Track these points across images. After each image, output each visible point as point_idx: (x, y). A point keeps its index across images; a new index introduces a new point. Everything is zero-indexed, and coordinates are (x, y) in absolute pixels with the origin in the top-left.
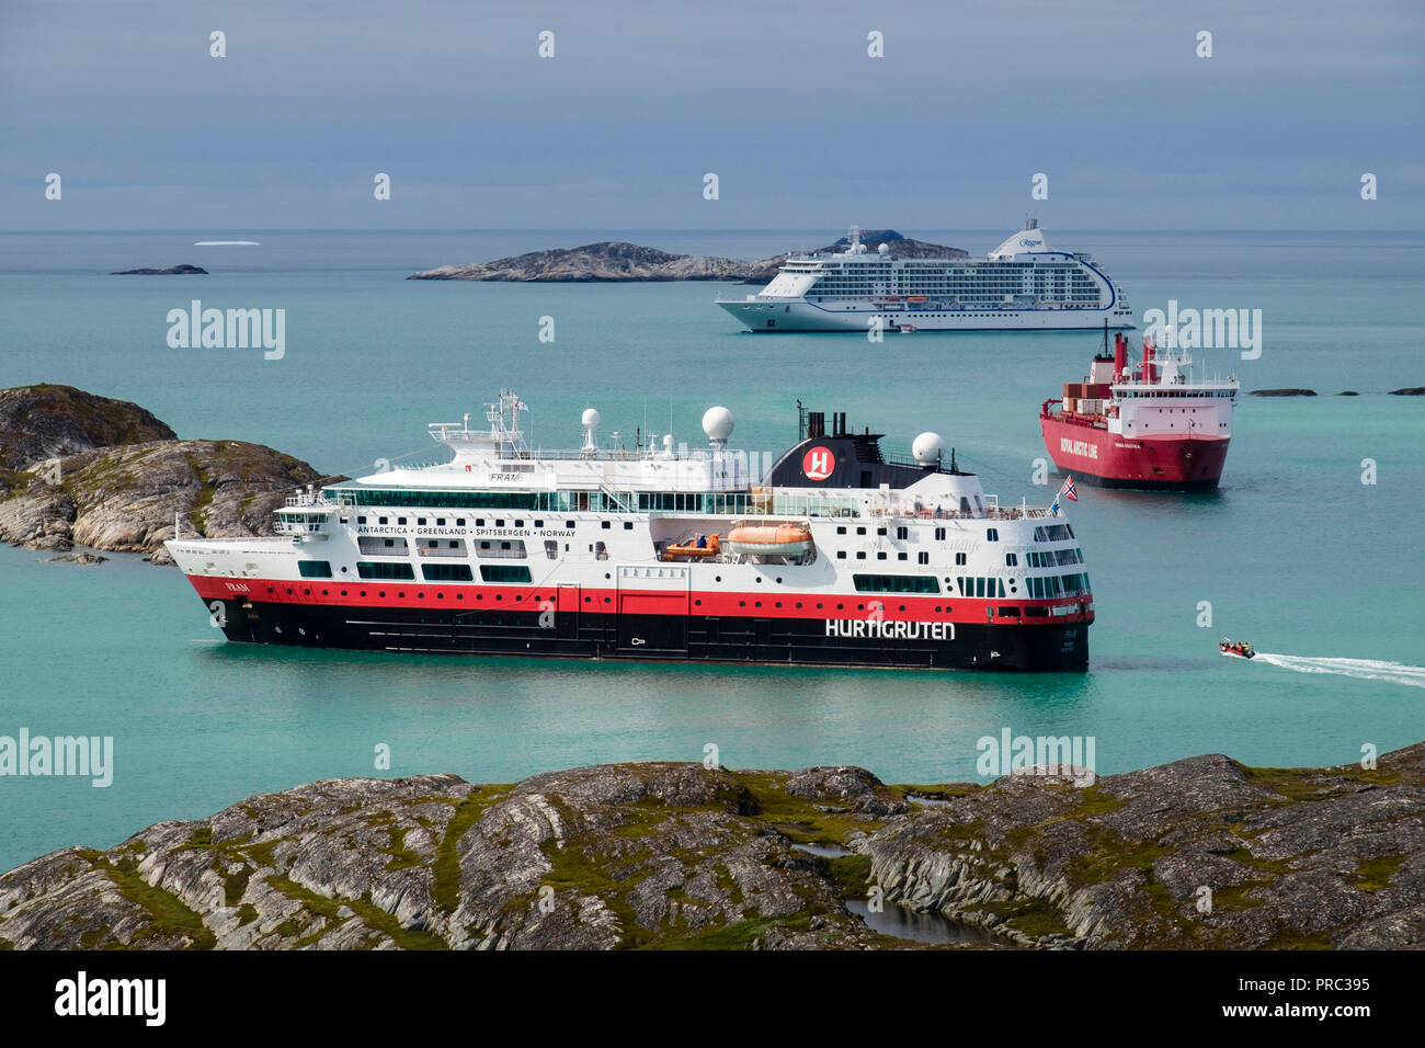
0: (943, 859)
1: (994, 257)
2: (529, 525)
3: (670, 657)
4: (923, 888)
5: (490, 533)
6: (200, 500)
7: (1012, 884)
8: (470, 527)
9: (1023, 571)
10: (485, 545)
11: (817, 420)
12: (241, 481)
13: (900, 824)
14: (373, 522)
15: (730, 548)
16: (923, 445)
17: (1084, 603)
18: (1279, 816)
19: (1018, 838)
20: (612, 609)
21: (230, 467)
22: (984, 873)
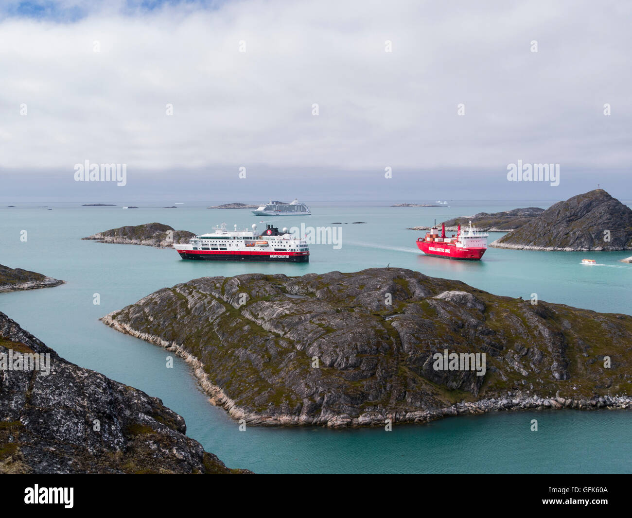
0: (297, 286)
1: (291, 204)
2: (227, 242)
3: (247, 261)
4: (294, 291)
5: (221, 243)
6: (179, 239)
7: (307, 290)
8: (218, 242)
9: (299, 248)
10: (220, 245)
11: (269, 226)
12: (185, 236)
13: (290, 282)
14: (204, 241)
15: (256, 245)
16: (284, 229)
17: (308, 252)
18: (347, 279)
19: (308, 283)
20: (239, 254)
21: (183, 234)
22: (303, 288)
